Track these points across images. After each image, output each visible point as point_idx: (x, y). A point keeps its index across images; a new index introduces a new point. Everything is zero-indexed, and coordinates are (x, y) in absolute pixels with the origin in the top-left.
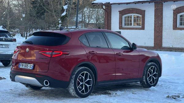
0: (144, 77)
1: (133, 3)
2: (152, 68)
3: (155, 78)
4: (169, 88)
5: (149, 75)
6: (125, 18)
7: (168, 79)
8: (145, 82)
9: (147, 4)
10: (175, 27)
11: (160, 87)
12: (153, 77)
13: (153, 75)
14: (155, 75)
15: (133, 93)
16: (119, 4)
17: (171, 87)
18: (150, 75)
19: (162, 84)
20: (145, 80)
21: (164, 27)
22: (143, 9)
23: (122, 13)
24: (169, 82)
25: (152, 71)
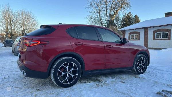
0: (135, 66)
1: (135, 29)
2: (141, 59)
3: (144, 67)
4: (156, 75)
5: (138, 65)
6: (131, 35)
7: (153, 66)
8: (135, 70)
9: (141, 29)
10: (154, 39)
11: (149, 74)
12: (142, 67)
13: (142, 65)
14: (144, 65)
15: (122, 82)
16: (129, 30)
17: (158, 75)
18: (140, 65)
19: (150, 71)
20: (135, 69)
21: (148, 39)
22: (139, 32)
23: (130, 34)
24: (155, 69)
25: (142, 61)
